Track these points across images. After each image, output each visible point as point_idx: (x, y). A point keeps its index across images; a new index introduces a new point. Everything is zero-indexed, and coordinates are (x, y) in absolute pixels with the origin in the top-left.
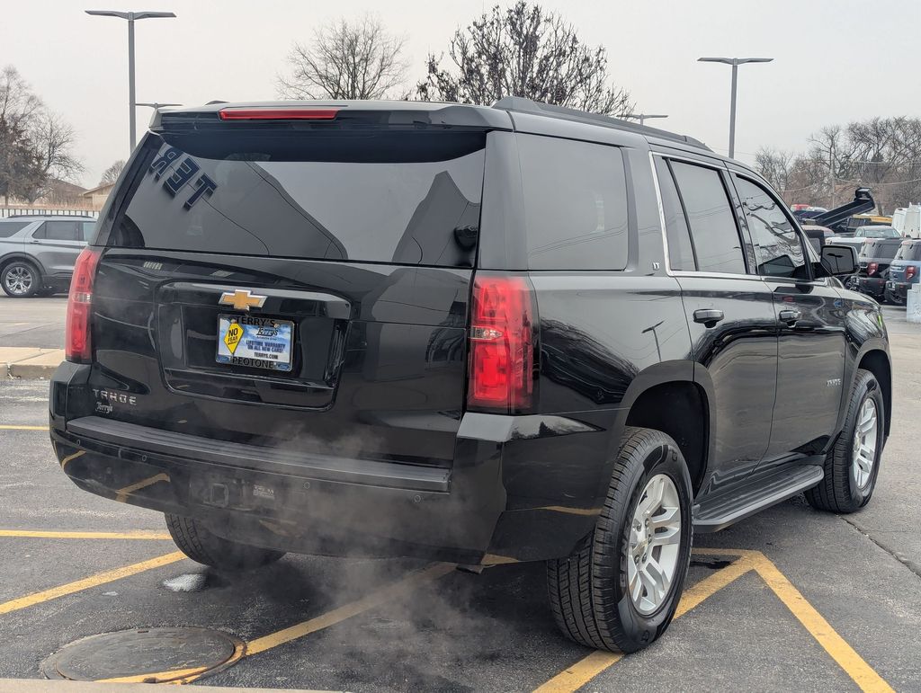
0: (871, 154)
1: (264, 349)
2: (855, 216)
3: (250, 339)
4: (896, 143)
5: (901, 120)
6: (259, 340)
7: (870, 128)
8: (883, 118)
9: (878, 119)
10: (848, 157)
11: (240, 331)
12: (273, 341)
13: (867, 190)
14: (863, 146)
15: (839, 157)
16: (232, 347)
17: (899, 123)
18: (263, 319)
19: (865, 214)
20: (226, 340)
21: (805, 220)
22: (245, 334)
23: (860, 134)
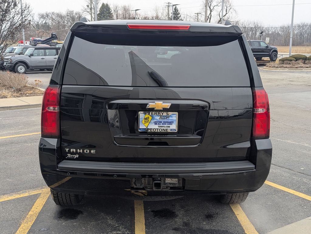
0: (44, 22)
1: (162, 124)
2: (53, 41)
3: (155, 121)
4: (53, 19)
5: (53, 12)
6: (160, 121)
7: (45, 14)
8: (48, 12)
9: (47, 12)
10: (38, 23)
11: (150, 118)
12: (168, 121)
13: (55, 34)
14: (42, 19)
15: (35, 23)
16: (147, 124)
17: (53, 13)
18: (163, 112)
19: (54, 41)
20: (143, 122)
21: (38, 42)
22: (153, 118)
23: (42, 16)
